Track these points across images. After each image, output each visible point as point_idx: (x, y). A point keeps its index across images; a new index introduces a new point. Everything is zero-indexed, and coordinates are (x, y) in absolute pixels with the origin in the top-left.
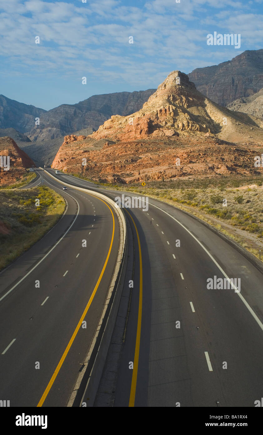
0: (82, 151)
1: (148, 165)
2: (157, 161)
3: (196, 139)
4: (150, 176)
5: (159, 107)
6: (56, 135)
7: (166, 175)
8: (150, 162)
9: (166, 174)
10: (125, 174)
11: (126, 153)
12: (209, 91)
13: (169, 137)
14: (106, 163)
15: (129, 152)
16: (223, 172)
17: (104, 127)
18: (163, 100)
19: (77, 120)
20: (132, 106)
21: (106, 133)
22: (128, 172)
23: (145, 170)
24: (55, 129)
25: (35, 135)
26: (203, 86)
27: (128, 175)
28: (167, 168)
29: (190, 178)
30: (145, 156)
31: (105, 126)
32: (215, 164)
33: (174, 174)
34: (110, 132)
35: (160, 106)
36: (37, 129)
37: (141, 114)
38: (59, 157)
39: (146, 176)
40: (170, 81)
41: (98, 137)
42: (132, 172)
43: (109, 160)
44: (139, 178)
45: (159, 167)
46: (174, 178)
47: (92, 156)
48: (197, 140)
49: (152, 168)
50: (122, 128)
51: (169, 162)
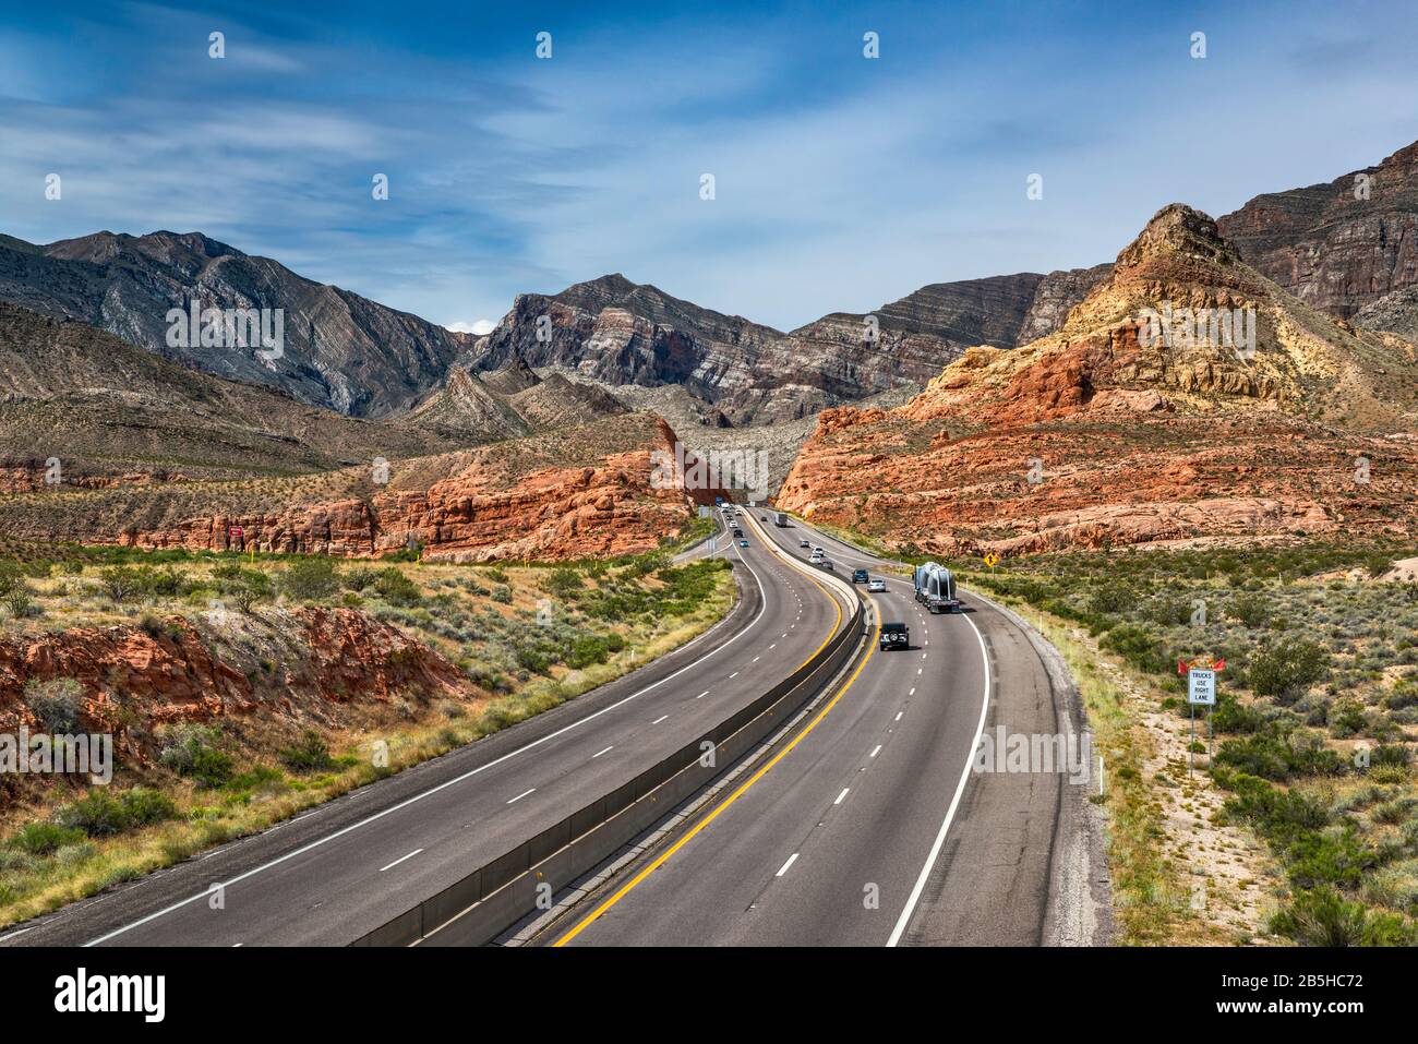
0: (870, 456)
1: (1066, 501)
2: (1097, 489)
3: (1230, 422)
4: (1071, 536)
5: (1118, 320)
6: (809, 408)
7: (1122, 534)
8: (1074, 492)
9: (1120, 530)
10: (990, 529)
11: (999, 464)
12: (1299, 268)
13: (1139, 417)
14: (933, 493)
15: (1010, 461)
16: (1311, 527)
17: (943, 384)
18: (1131, 298)
19: (876, 360)
20: (1046, 317)
21: (950, 399)
22: (1001, 523)
23: (1053, 516)
24: (806, 388)
25: (748, 408)
26: (1281, 252)
27: (1000, 534)
28: (1125, 511)
29: (1196, 545)
30: (1059, 473)
31: (945, 379)
32: (1287, 502)
33: (1146, 529)
34: (959, 397)
35: (1122, 318)
36: (752, 387)
37: (1059, 342)
38: (799, 475)
39: (1057, 535)
40: (1155, 237)
41: (923, 413)
42: (1015, 523)
43: (946, 486)
44: (1034, 542)
45: (1102, 509)
46: (1146, 544)
47: (895, 473)
48: (1233, 425)
49: (1078, 512)
50: (999, 384)
51: (1136, 492)
